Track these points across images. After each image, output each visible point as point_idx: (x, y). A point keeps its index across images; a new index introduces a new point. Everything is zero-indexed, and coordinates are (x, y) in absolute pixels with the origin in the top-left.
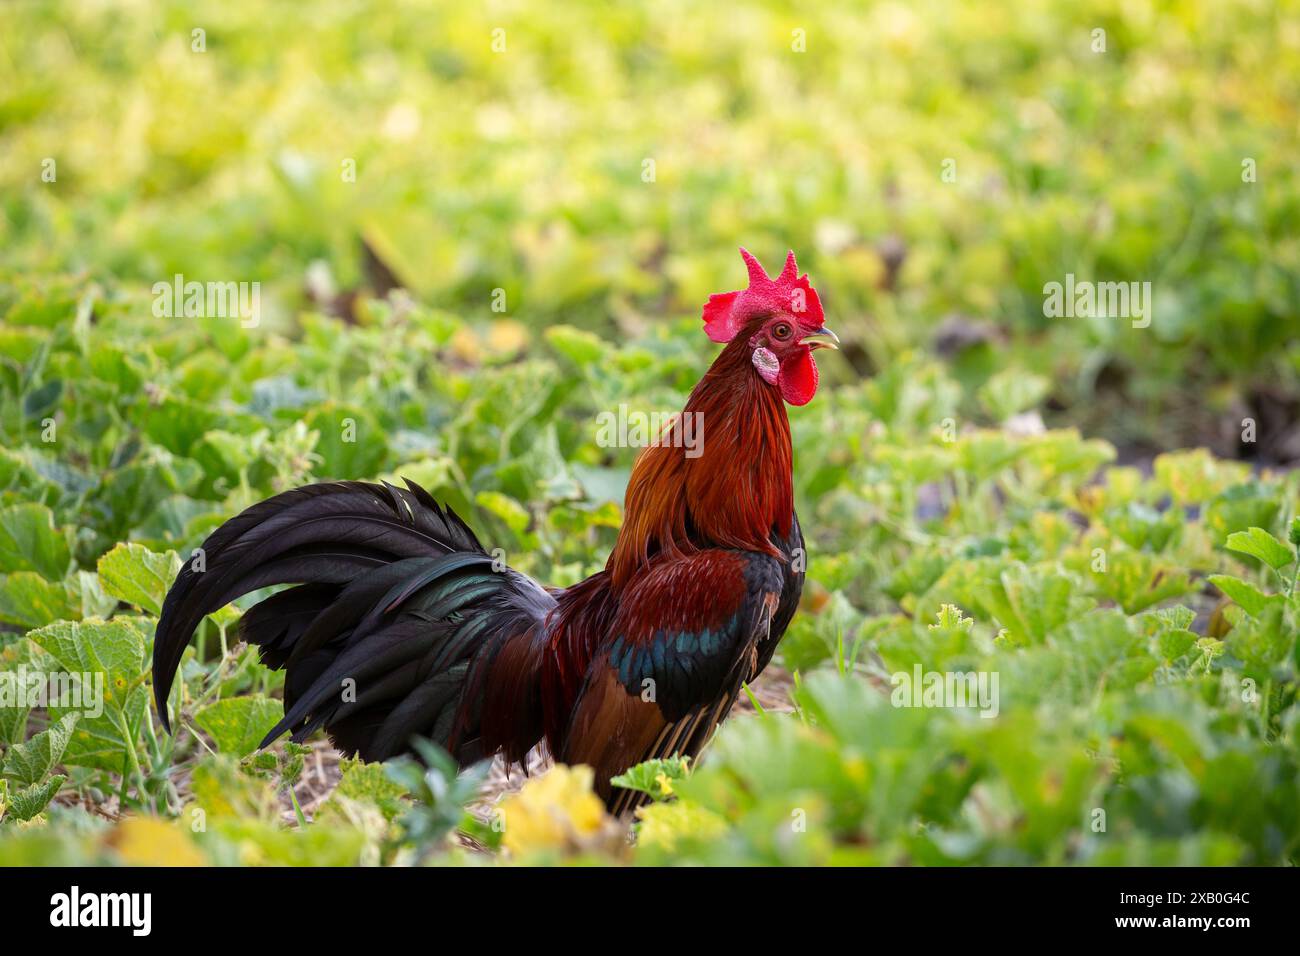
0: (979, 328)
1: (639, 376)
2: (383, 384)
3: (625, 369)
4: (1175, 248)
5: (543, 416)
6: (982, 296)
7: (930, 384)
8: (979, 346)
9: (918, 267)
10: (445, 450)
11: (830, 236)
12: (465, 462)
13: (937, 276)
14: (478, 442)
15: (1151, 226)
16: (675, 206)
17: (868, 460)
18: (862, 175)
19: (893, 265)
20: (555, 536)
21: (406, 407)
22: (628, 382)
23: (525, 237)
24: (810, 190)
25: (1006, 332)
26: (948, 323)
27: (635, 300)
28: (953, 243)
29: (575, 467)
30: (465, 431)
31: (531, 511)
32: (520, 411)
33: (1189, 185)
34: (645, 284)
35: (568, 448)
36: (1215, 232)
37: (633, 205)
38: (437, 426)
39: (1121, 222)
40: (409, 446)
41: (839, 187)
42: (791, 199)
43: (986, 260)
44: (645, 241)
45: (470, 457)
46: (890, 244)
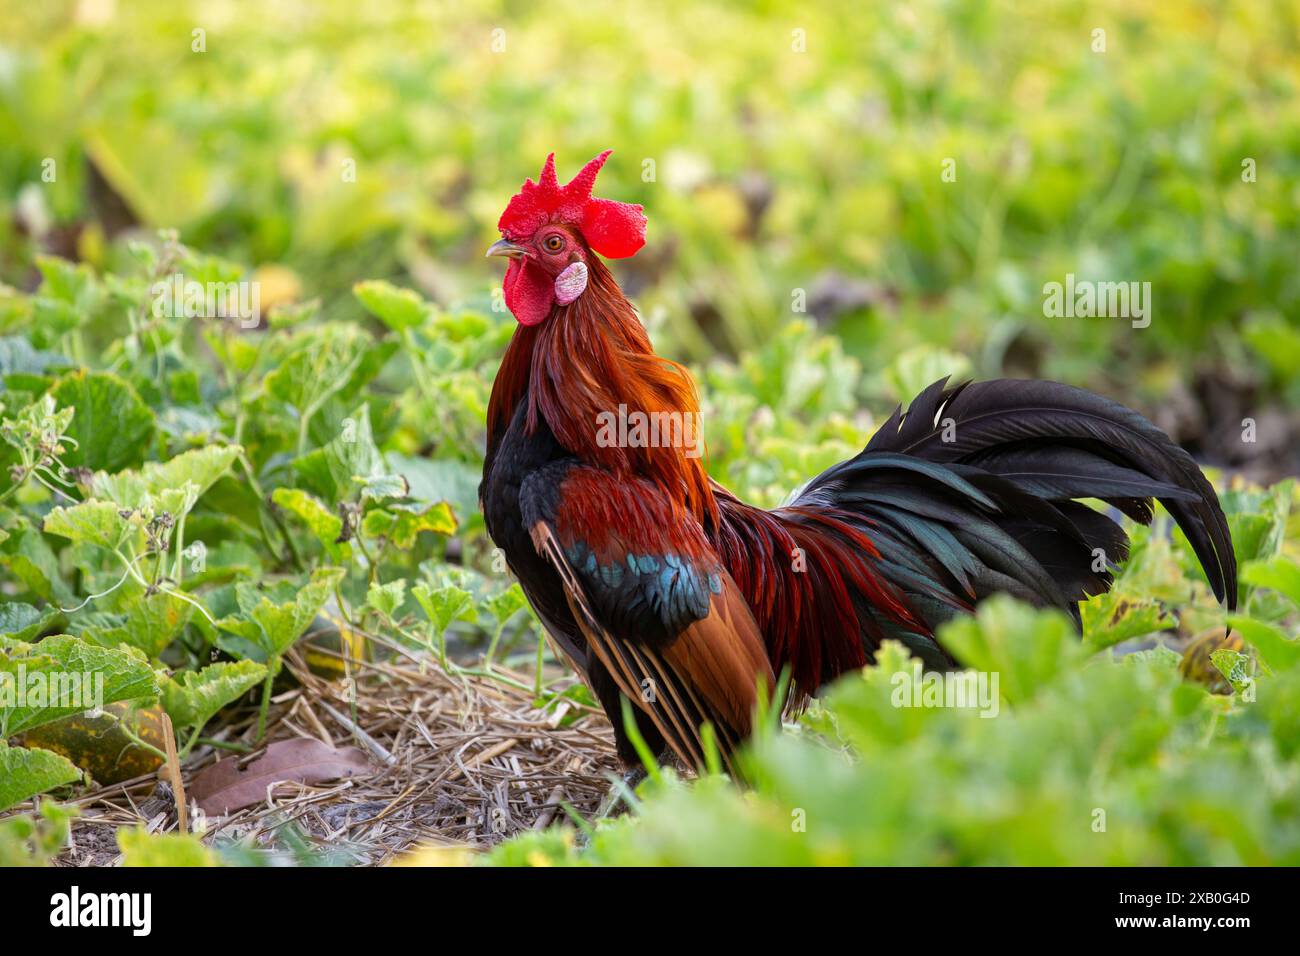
0: (859, 289)
1: (472, 344)
2: (146, 347)
3: (453, 335)
4: (1103, 194)
5: (348, 394)
6: (865, 250)
7: (824, 361)
8: (862, 311)
9: (785, 212)
10: (229, 433)
11: (681, 170)
12: (254, 447)
13: (807, 224)
14: (270, 423)
15: (1073, 166)
16: (481, 127)
17: (752, 454)
18: (710, 94)
19: (757, 208)
20: (371, 545)
21: (173, 376)
22: (458, 352)
23: (297, 162)
24: (648, 111)
25: (893, 295)
26: (823, 282)
27: (430, 243)
28: (826, 182)
29: (391, 458)
30: (254, 408)
31: (343, 513)
32: (324, 385)
33: (1122, 113)
34: (444, 224)
35: (382, 433)
36: (1152, 174)
37: (427, 124)
38: (215, 400)
39: (1038, 161)
40: (182, 426)
41: (682, 106)
42: (624, 123)
43: (869, 205)
44: (444, 170)
45: (260, 441)
46: (754, 183)
